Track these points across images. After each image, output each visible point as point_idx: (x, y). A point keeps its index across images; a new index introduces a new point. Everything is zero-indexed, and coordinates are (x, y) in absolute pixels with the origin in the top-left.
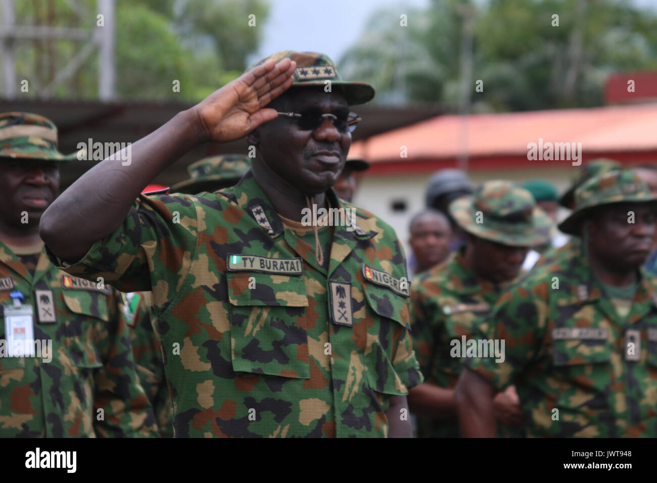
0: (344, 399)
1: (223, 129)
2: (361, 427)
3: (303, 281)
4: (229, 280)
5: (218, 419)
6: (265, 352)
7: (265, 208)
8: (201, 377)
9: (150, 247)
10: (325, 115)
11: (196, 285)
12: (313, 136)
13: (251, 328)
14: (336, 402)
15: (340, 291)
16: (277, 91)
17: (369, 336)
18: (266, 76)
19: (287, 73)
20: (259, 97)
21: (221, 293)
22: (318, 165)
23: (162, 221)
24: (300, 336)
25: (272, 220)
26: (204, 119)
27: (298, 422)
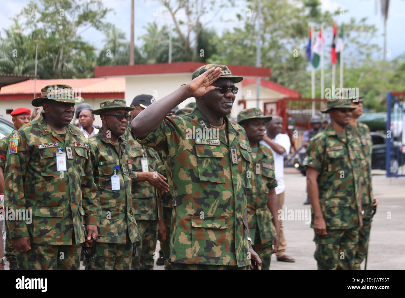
0: (237, 191)
1: (197, 92)
2: (242, 200)
3: (221, 148)
4: (196, 148)
5: (194, 198)
6: (210, 174)
7: (205, 121)
8: (188, 182)
9: (168, 134)
10: (229, 88)
11: (185, 149)
12: (225, 96)
13: (205, 165)
14: (235, 192)
15: (234, 151)
16: (215, 79)
17: (243, 168)
18: (212, 73)
19: (219, 72)
20: (209, 81)
21: (194, 152)
22: (226, 106)
23: (173, 126)
24: (221, 168)
25: (207, 126)
26: (191, 88)
27: (222, 199)
